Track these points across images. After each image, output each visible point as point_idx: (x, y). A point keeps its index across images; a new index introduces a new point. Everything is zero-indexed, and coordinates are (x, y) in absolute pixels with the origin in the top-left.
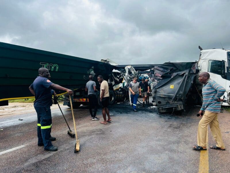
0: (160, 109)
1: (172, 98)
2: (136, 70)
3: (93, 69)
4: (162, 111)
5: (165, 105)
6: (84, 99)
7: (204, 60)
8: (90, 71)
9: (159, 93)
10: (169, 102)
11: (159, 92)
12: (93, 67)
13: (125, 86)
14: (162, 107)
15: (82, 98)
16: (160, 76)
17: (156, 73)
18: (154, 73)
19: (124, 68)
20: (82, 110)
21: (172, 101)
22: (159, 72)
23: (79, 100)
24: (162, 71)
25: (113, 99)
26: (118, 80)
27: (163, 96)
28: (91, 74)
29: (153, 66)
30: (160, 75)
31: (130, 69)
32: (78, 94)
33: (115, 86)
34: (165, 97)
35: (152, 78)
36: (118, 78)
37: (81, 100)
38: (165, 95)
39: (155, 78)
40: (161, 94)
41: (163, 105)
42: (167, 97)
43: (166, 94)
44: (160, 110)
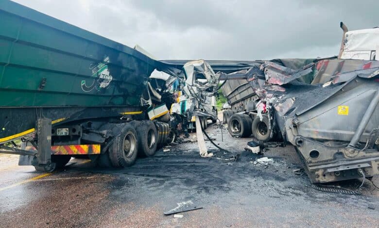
0: (316, 173)
1: (349, 142)
2: (216, 72)
3: (108, 64)
4: (322, 179)
5: (331, 160)
6: (82, 146)
7: (356, 52)
8: (98, 69)
9: (307, 129)
10: (341, 153)
11: (306, 126)
12: (107, 59)
13: (188, 111)
14: (325, 169)
15: (76, 145)
16: (281, 84)
17: (269, 78)
18: (264, 78)
19: (181, 67)
20: (79, 181)
21: (351, 150)
22: (276, 74)
23: (68, 150)
24: (283, 73)
25: (153, 140)
26: (160, 97)
27: (320, 137)
28: (101, 77)
29: (244, 64)
30: (281, 81)
31: (201, 69)
32: (64, 132)
33: (152, 111)
34: (323, 138)
35: (259, 90)
36: (160, 93)
37: (74, 150)
38: (324, 134)
39: (267, 90)
40: (312, 129)
41: (326, 162)
42: (331, 139)
43: (326, 131)
44: (318, 176)
